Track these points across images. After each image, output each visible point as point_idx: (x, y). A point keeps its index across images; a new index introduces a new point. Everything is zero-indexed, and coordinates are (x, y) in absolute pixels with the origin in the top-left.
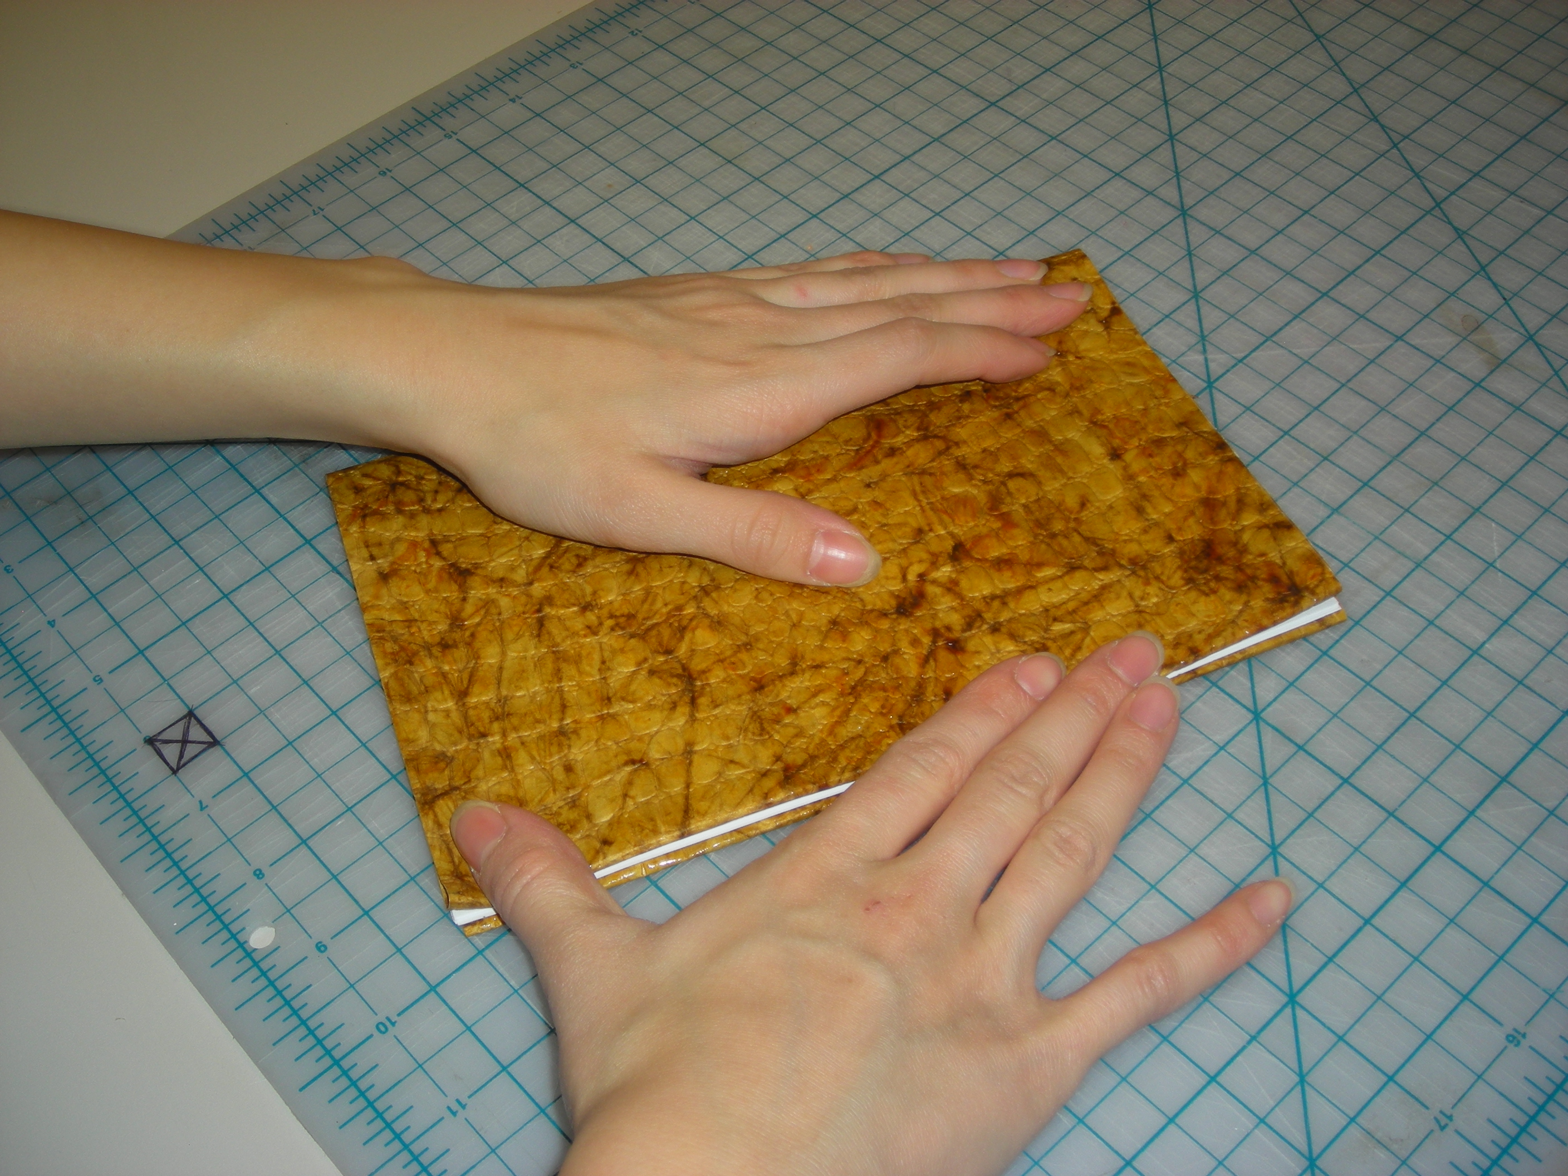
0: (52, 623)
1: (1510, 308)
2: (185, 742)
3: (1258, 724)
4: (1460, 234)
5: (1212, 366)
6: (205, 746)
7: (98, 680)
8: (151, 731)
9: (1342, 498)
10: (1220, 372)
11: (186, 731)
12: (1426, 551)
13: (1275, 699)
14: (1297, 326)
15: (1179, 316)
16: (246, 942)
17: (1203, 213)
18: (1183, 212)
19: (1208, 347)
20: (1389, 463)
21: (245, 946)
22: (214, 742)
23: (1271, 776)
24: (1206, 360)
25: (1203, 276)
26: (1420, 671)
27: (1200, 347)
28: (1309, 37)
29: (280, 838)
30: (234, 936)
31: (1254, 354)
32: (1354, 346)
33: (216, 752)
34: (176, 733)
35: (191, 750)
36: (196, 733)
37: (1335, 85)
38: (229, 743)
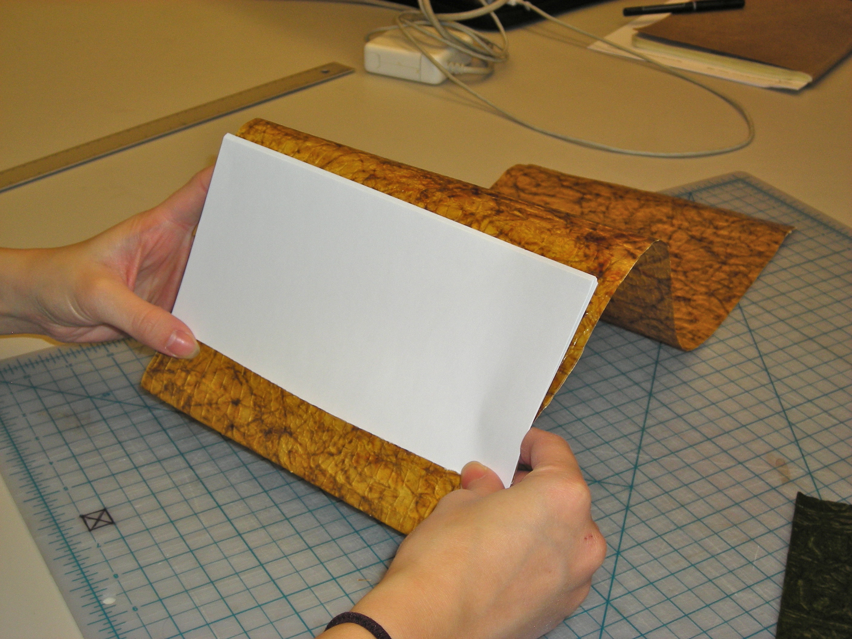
0: (51, 463)
1: (805, 460)
2: (98, 520)
3: (607, 605)
4: (790, 425)
5: (640, 459)
6: (106, 523)
7: (66, 489)
8: (84, 513)
9: (685, 523)
10: (644, 462)
11: (101, 516)
12: (720, 551)
13: (620, 597)
14: (690, 450)
15: (632, 437)
16: (101, 600)
17: (661, 397)
18: (650, 394)
19: (641, 452)
20: (714, 513)
21: (101, 602)
22: (112, 522)
23: (605, 627)
24: (638, 457)
25: (649, 422)
26: (697, 598)
27: (637, 451)
28: (746, 329)
29: (130, 564)
30: (96, 597)
31: (663, 458)
32: (715, 463)
33: (112, 527)
34: (96, 516)
35: (100, 523)
36: (105, 517)
37: (752, 352)
38: (118, 525)
